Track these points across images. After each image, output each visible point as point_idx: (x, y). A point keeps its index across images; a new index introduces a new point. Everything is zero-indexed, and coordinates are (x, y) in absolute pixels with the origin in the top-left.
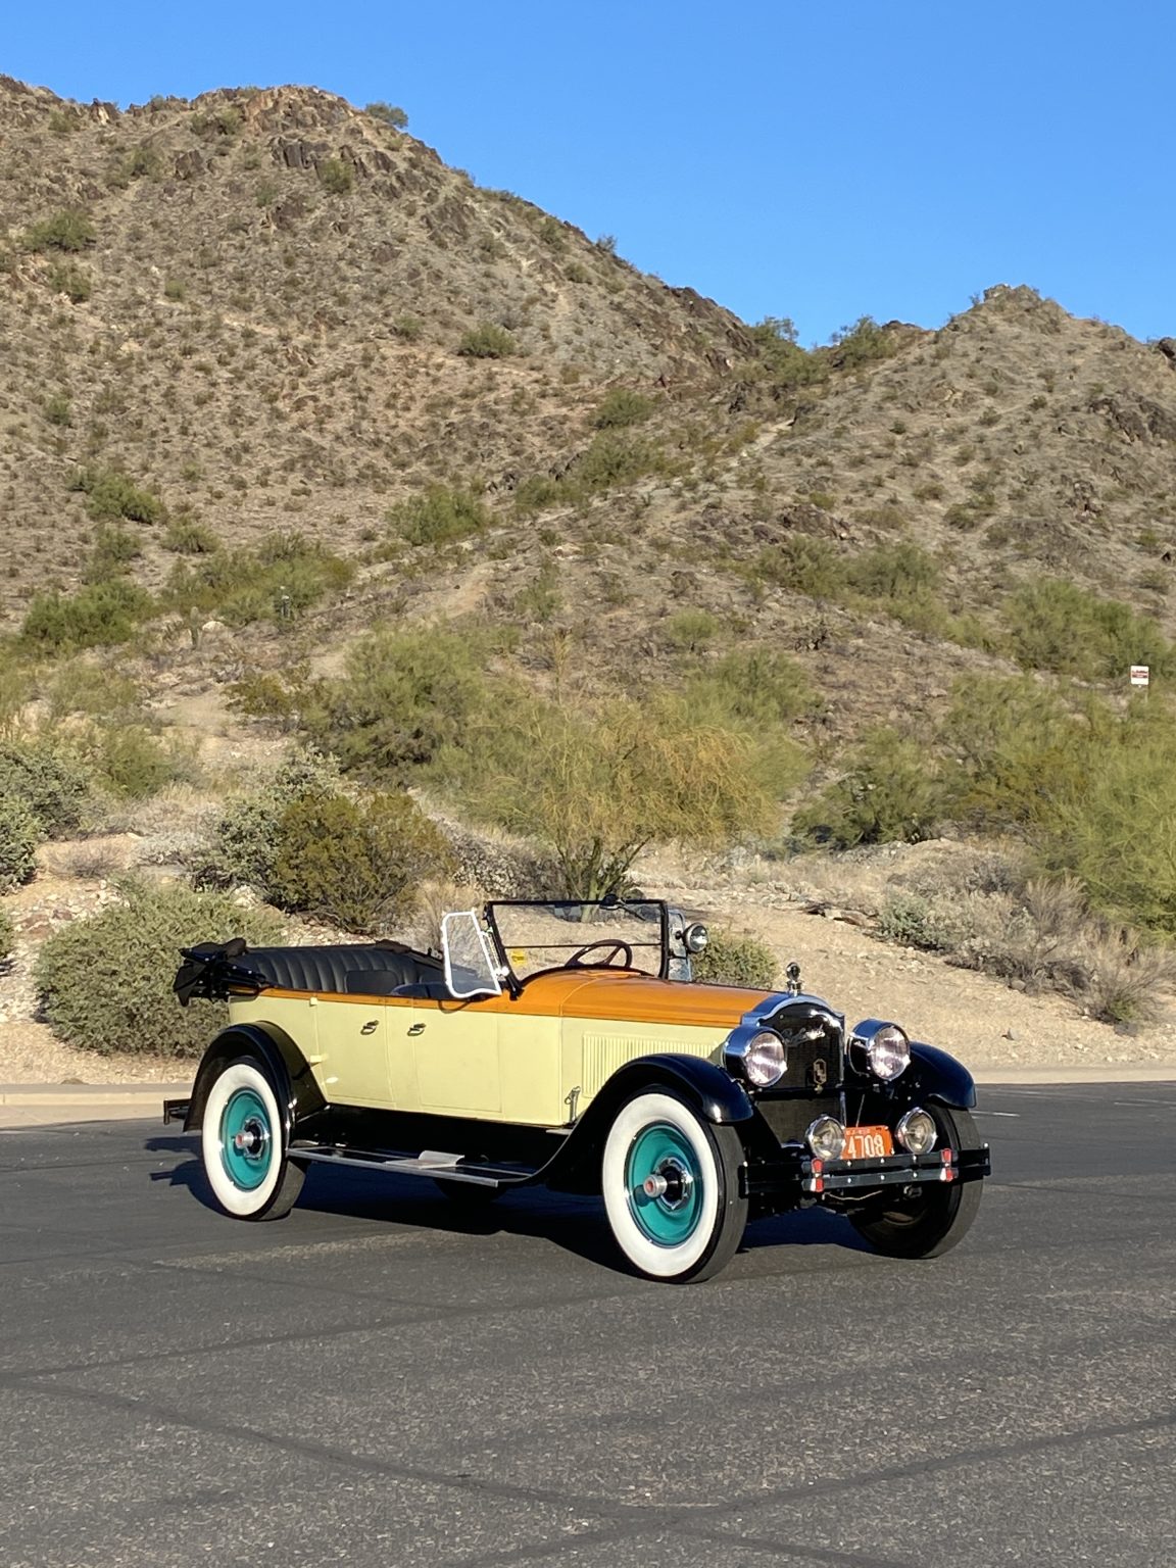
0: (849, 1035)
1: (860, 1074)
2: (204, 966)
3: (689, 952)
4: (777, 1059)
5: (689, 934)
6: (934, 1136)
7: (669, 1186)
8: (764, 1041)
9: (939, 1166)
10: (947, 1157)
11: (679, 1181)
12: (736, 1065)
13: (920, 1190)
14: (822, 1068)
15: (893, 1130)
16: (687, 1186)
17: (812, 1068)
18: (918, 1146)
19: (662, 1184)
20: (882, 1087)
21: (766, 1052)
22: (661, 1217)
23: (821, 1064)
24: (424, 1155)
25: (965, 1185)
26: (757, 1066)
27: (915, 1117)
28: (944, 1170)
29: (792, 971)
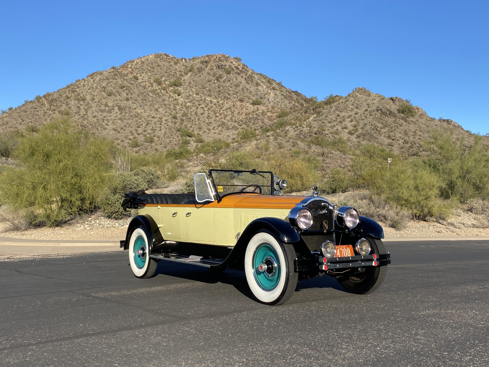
0: (336, 212)
1: (341, 226)
2: (130, 198)
3: (281, 189)
4: (310, 220)
5: (280, 183)
6: (370, 249)
7: (268, 268)
8: (304, 212)
9: (372, 260)
10: (375, 257)
11: (272, 265)
12: (293, 222)
13: (364, 269)
14: (326, 223)
15: (354, 247)
16: (275, 267)
17: (322, 224)
18: (364, 253)
19: (265, 267)
20: (349, 231)
21: (305, 217)
22: (266, 279)
23: (326, 222)
24: (191, 257)
25: (381, 267)
26: (302, 222)
27: (362, 242)
28: (374, 262)
29: (315, 188)
